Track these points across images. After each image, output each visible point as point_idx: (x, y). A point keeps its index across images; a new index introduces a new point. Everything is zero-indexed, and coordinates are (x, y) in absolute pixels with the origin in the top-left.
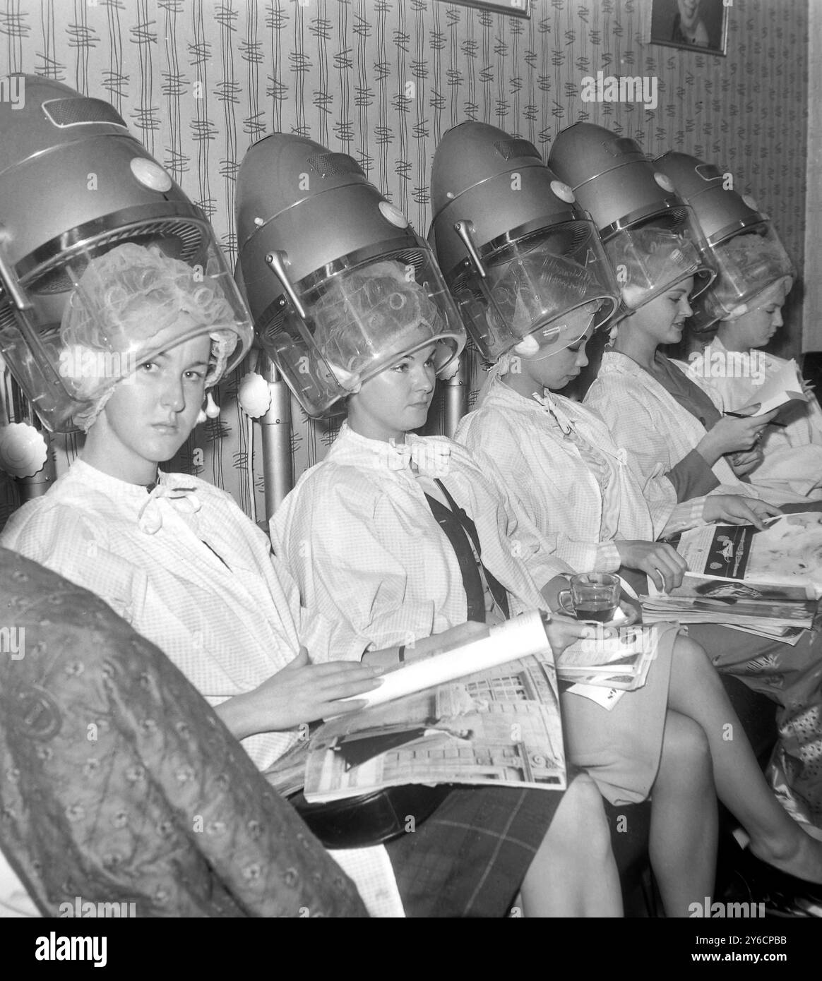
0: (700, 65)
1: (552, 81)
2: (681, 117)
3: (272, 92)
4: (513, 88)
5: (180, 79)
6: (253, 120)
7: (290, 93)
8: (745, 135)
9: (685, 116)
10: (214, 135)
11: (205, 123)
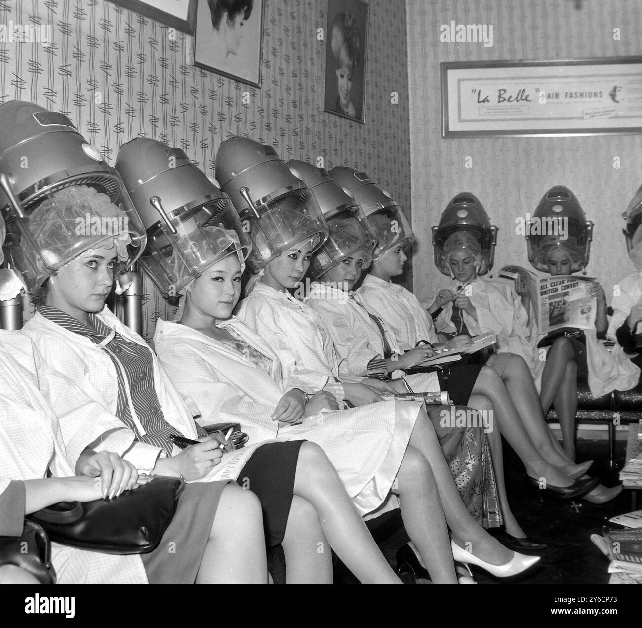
0: (351, 127)
1: (272, 126)
2: (342, 156)
3: (128, 111)
4: (252, 127)
5: (82, 98)
6: (118, 126)
7: (137, 114)
8: (376, 172)
9: (344, 156)
10: (98, 131)
11: (94, 124)
